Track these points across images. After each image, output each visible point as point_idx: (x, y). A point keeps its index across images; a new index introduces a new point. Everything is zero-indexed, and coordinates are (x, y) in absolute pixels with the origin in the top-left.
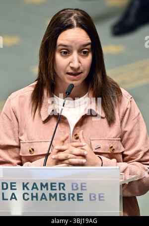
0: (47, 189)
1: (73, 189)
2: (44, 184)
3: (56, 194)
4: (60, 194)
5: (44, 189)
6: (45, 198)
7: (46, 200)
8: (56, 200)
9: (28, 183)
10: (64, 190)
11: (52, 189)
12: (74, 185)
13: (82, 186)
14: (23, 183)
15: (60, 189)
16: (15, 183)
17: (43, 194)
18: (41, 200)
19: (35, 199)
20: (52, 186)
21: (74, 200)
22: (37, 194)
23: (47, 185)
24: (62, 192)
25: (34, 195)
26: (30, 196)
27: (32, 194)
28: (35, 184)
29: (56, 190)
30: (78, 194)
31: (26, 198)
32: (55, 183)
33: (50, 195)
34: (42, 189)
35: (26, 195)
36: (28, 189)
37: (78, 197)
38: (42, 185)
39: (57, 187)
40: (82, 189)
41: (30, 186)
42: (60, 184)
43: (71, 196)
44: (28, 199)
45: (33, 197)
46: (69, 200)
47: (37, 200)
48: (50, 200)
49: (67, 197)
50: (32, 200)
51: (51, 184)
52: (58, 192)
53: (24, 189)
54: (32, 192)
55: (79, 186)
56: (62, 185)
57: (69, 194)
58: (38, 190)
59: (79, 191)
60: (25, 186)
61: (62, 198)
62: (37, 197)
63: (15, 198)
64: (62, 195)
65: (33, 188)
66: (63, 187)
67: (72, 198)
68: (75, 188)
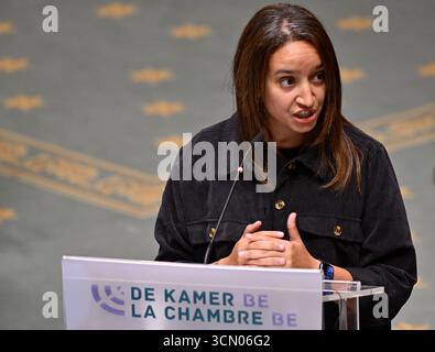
0: (204, 302)
1: (246, 305)
2: (200, 294)
3: (218, 312)
4: (225, 312)
5: (200, 302)
6: (201, 317)
7: (203, 319)
8: (218, 320)
9: (173, 291)
10: (232, 304)
11: (212, 303)
12: (249, 298)
13: (260, 301)
14: (166, 291)
15: (225, 304)
16: (153, 290)
17: (198, 310)
18: (194, 319)
19: (184, 317)
20: (211, 298)
21: (247, 323)
22: (187, 310)
23: (203, 294)
24: (228, 307)
25: (184, 311)
26: (176, 313)
27: (180, 309)
28: (184, 293)
29: (218, 304)
30: (254, 313)
31: (170, 315)
32: (217, 293)
33: (209, 312)
34: (195, 302)
35: (170, 310)
36: (173, 301)
37: (254, 318)
38: (195, 294)
39: (221, 301)
40: (260, 306)
41: (176, 296)
42: (225, 295)
43: (243, 315)
44: (173, 317)
45: (180, 314)
46: (240, 321)
47: (188, 319)
48: (209, 320)
49: (236, 316)
50: (180, 318)
51: (211, 294)
52: (222, 308)
53: (166, 300)
54: (180, 305)
55: (256, 300)
56: (228, 298)
57: (240, 313)
58: (189, 302)
59: (256, 308)
60: (168, 295)
61: (228, 319)
62: (187, 314)
63: (153, 314)
64: (228, 314)
65: (181, 300)
66: (230, 301)
67: (245, 319)
68: (249, 302)
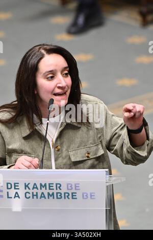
0: (46, 189)
1: (68, 189)
2: (43, 185)
3: (53, 194)
4: (57, 193)
5: (43, 189)
6: (44, 197)
7: (45, 198)
8: (54, 198)
9: (29, 184)
10: (60, 189)
11: (50, 189)
12: (69, 186)
13: (76, 187)
14: (25, 184)
15: (57, 189)
16: (18, 183)
17: (43, 193)
18: (40, 198)
19: (35, 197)
20: (50, 186)
21: (69, 198)
22: (37, 193)
23: (45, 185)
24: (59, 191)
25: (35, 194)
26: (31, 195)
27: (33, 193)
28: (35, 184)
29: (53, 189)
30: (72, 193)
31: (27, 196)
32: (53, 184)
33: (48, 193)
34: (41, 189)
35: (27, 194)
36: (29, 189)
37: (72, 196)
38: (41, 185)
39: (55, 188)
40: (76, 189)
41: (31, 186)
42: (57, 184)
43: (67, 195)
44: (30, 197)
45: (33, 195)
46: (65, 198)
47: (37, 198)
48: (49, 198)
49: (63, 195)
50: (33, 198)
51: (49, 184)
52: (55, 191)
53: (26, 189)
54: (33, 191)
55: (73, 187)
56: (59, 186)
57: (65, 193)
58: (38, 189)
59: (74, 191)
60: (26, 186)
61: (59, 197)
62: (37, 195)
63: (18, 197)
64: (59, 194)
65: (33, 188)
67: (68, 196)
68: (70, 188)
